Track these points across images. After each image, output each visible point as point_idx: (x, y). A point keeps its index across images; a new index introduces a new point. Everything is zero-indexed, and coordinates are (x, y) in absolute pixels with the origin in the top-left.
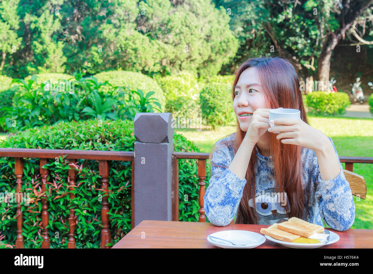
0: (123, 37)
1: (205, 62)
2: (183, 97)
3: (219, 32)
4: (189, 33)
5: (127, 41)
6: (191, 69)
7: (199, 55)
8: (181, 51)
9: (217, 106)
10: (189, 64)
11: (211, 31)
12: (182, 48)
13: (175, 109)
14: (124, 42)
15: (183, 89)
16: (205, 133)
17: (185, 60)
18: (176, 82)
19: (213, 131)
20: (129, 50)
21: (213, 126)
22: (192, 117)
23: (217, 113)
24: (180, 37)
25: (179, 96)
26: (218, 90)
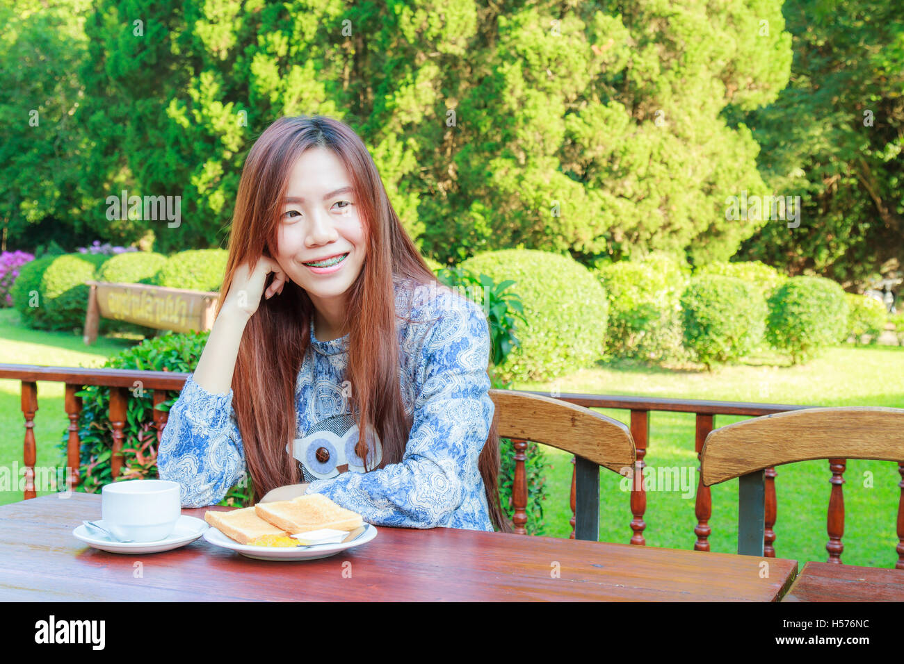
0: (532, 184)
1: (702, 236)
2: (649, 304)
3: (734, 176)
4: (667, 176)
5: (540, 193)
6: (671, 248)
7: (688, 222)
8: (650, 212)
9: (714, 323)
10: (667, 239)
11: (717, 174)
12: (651, 206)
13: (633, 329)
14: (534, 194)
15: (649, 288)
16: (691, 377)
17: (660, 230)
18: (635, 273)
19: (706, 375)
20: (542, 209)
21: (707, 364)
22: (668, 345)
23: (714, 337)
24: (648, 184)
25: (640, 302)
26: (716, 292)
